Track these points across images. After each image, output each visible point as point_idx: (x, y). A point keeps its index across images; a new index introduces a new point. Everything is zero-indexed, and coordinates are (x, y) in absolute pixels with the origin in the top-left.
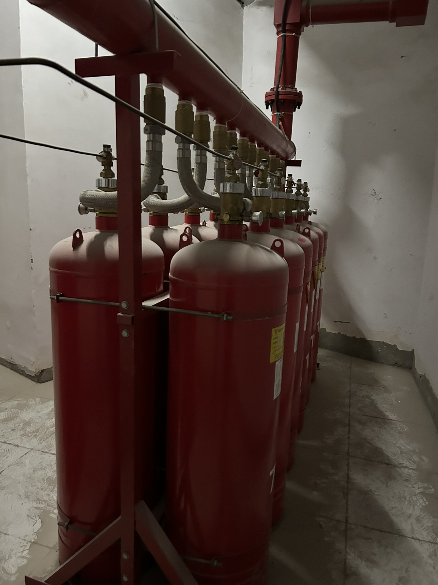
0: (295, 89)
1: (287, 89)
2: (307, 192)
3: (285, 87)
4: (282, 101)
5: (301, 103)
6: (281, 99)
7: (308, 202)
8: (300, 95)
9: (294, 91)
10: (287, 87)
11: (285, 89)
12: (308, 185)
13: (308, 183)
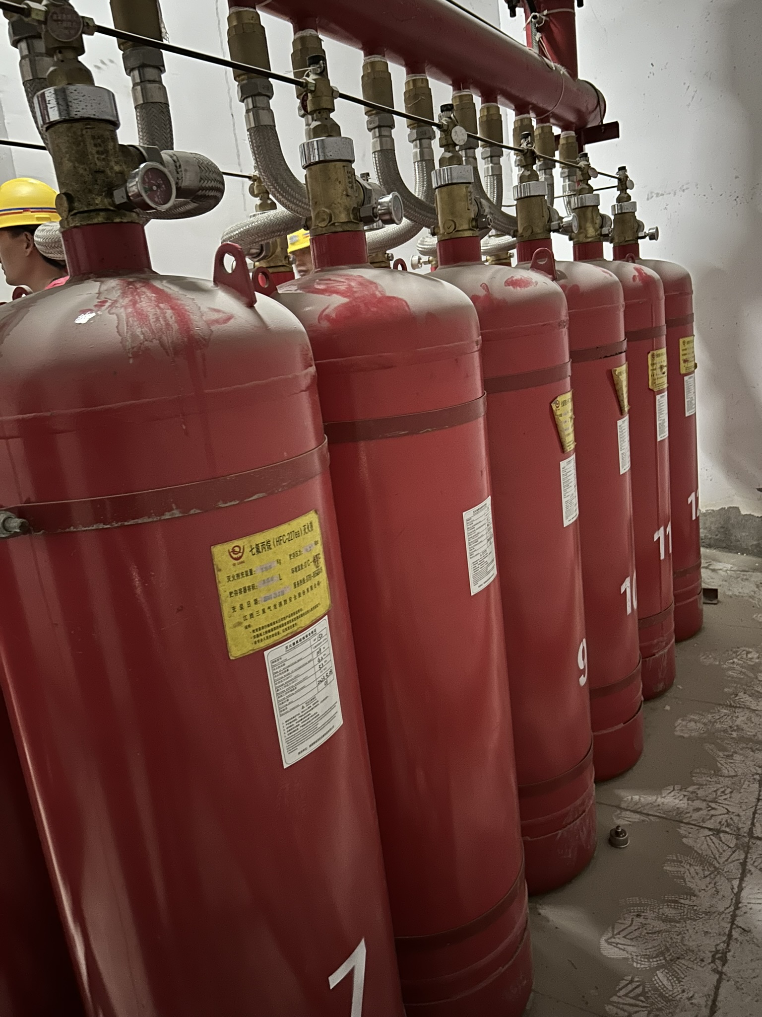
2: (628, 191)
7: (634, 213)
12: (628, 173)
13: (627, 168)
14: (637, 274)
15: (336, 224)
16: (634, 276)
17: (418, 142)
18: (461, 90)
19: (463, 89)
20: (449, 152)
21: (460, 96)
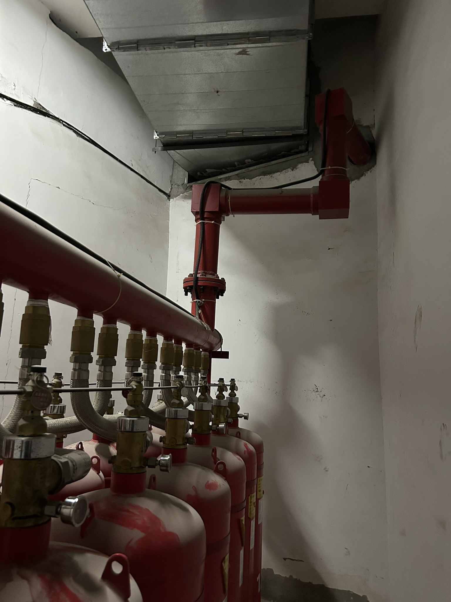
0: (216, 275)
1: (207, 275)
2: (235, 391)
3: (205, 274)
4: (202, 287)
5: (225, 290)
6: (201, 286)
7: (237, 404)
8: (223, 282)
9: (215, 277)
10: (207, 273)
11: (205, 276)
12: (237, 382)
13: (235, 380)
14: (246, 450)
15: (133, 469)
16: (245, 451)
17: (147, 370)
18: (168, 341)
19: (170, 341)
20: (178, 400)
21: (167, 343)
